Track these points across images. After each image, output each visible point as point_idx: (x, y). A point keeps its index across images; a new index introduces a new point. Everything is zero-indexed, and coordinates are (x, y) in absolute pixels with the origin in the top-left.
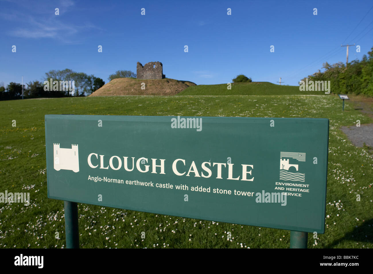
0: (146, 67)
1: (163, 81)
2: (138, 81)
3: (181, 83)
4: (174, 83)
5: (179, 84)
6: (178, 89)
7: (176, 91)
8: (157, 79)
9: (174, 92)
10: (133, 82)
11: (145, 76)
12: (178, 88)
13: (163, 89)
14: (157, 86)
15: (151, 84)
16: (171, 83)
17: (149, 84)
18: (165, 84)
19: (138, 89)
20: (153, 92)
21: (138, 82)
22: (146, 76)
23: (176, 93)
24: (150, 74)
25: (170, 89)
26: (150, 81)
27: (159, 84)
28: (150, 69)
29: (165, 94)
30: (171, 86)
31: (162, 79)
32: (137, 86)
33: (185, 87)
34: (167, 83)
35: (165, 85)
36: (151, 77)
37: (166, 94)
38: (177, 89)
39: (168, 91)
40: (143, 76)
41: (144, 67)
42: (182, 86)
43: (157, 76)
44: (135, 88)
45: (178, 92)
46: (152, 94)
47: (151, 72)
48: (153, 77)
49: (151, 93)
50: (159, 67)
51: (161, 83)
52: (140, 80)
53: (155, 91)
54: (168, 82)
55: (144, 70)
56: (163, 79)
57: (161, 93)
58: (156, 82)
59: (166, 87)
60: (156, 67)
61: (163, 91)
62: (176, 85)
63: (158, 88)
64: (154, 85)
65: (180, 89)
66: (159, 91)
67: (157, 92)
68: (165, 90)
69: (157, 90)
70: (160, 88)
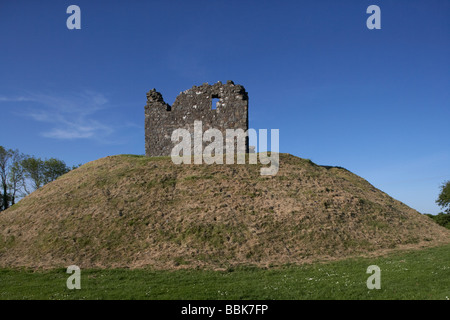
0: (179, 107)
4: (303, 170)
5: (323, 175)
6: (329, 195)
7: (326, 205)
9: (320, 215)
12: (327, 190)
13: (257, 199)
14: (225, 184)
15: (194, 174)
17: (189, 174)
20: (202, 214)
21: (137, 166)
23: (329, 216)
25: (294, 195)
27: (235, 172)
28: (197, 115)
29: (273, 227)
30: (296, 183)
32: (127, 183)
37: (278, 225)
38: (325, 199)
39: (285, 207)
40: (168, 143)
41: (173, 109)
44: (116, 192)
45: (339, 212)
46: (197, 230)
49: (188, 219)
50: (236, 104)
53: (212, 210)
55: (173, 118)
57: (246, 221)
59: (270, 186)
60: (221, 106)
61: (256, 210)
62: (313, 176)
63: (229, 193)
64: (211, 177)
65: (342, 198)
66: (236, 208)
67: (223, 215)
68: (271, 205)
69: (224, 203)
70: (238, 193)
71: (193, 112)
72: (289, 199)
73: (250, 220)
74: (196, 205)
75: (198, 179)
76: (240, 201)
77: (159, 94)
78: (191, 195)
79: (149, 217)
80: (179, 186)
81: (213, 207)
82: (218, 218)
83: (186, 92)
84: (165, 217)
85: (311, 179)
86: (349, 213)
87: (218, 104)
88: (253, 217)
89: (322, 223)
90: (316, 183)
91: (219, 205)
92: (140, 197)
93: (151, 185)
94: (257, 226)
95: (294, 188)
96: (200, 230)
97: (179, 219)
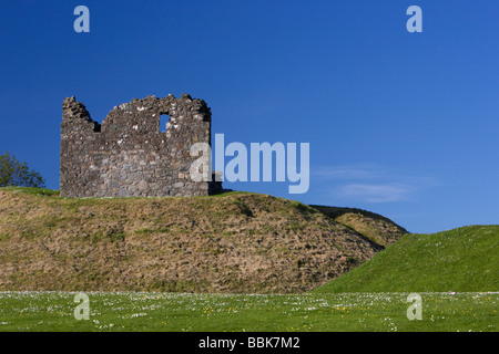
0: (113, 127)
1: (215, 208)
2: (72, 205)
3: (320, 218)
4: (284, 220)
5: (311, 226)
6: (308, 252)
7: (300, 264)
8: (178, 197)
9: (290, 273)
10: (41, 211)
11: (107, 181)
12: (308, 247)
13: (221, 256)
14: (184, 238)
15: (145, 226)
16: (261, 218)
17: (138, 226)
18: (232, 226)
19: (70, 253)
20: (164, 271)
21: (67, 213)
22: (117, 179)
23: (300, 275)
24: (135, 165)
25: (265, 253)
26: (142, 206)
27: (194, 223)
28: (138, 138)
29: (236, 284)
30: (269, 238)
31: (207, 198)
32: (65, 235)
33: (348, 240)
34: (242, 217)
35: (229, 230)
36: (142, 184)
37: (242, 282)
38: (301, 257)
39: (252, 265)
40: (94, 176)
41: (103, 129)
42: (330, 239)
43: (178, 180)
44: (54, 246)
45: (314, 271)
46: (160, 285)
47: (141, 156)
48: (154, 186)
49: (149, 275)
50: (194, 126)
51: (204, 222)
52: (80, 203)
53: (173, 267)
54: (249, 214)
55: (103, 142)
56: (216, 198)
57: (209, 278)
58: (176, 212)
59: (237, 242)
60: (173, 128)
61: (220, 268)
62: (295, 230)
63: (189, 249)
64: (166, 231)
65: (323, 257)
66: (198, 265)
67: (185, 272)
68: (237, 263)
69: (186, 260)
70: (201, 249)
71: (132, 134)
72: (257, 257)
73: (213, 277)
74: (155, 262)
75: (152, 232)
76: (202, 258)
77: (81, 106)
78: (147, 251)
79: (107, 273)
80: (129, 240)
81: (174, 264)
82: (181, 275)
83: (123, 106)
84: (124, 273)
85: (291, 232)
86: (326, 273)
87: (169, 125)
88: (217, 274)
89: (290, 281)
90: (296, 237)
91: (180, 262)
92: (89, 252)
93: (96, 240)
94: (220, 282)
95: (266, 245)
96: (163, 285)
97: (139, 275)
